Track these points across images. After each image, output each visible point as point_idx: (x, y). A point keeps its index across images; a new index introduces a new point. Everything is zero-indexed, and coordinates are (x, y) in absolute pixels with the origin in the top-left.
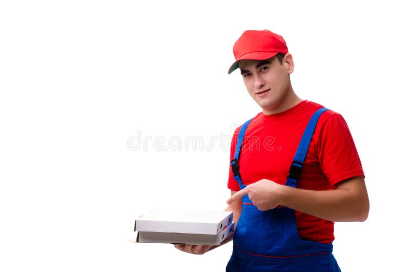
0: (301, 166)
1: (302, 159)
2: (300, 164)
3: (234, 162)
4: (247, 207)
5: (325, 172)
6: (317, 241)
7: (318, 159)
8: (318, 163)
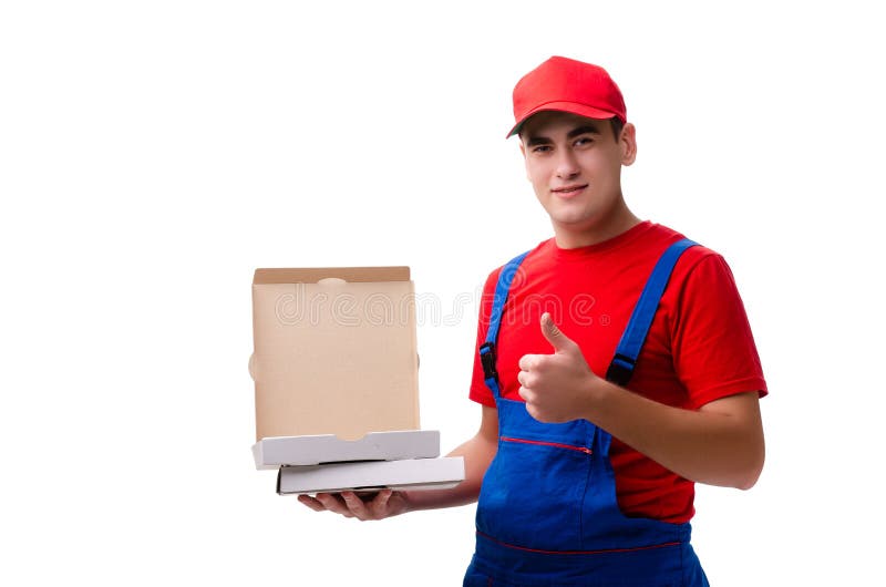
0: (631, 367)
1: (635, 351)
2: (630, 361)
3: (487, 349)
4: (511, 446)
5: (684, 377)
6: (658, 518)
7: (670, 349)
8: (670, 358)
